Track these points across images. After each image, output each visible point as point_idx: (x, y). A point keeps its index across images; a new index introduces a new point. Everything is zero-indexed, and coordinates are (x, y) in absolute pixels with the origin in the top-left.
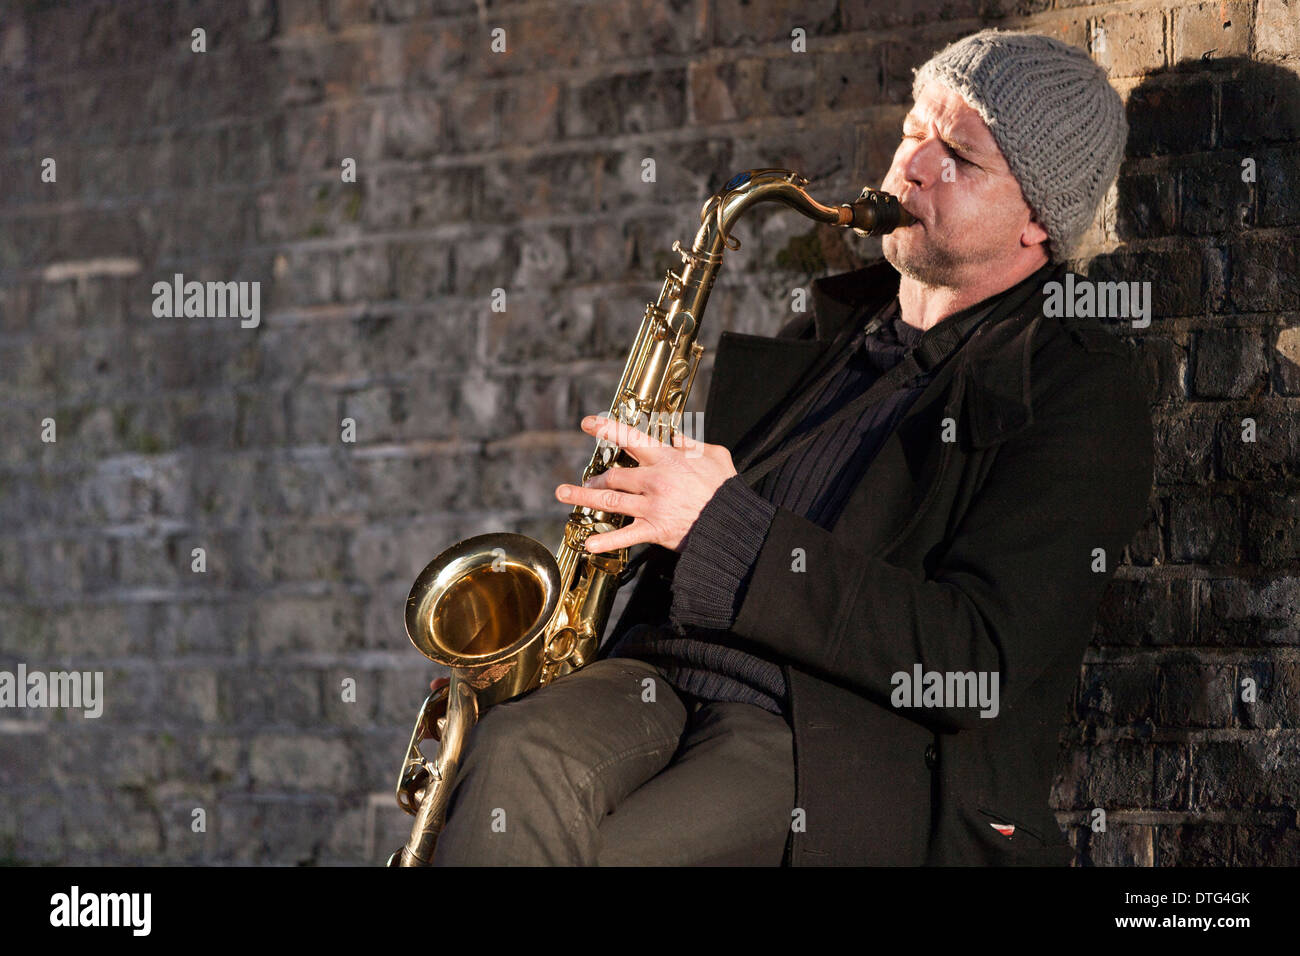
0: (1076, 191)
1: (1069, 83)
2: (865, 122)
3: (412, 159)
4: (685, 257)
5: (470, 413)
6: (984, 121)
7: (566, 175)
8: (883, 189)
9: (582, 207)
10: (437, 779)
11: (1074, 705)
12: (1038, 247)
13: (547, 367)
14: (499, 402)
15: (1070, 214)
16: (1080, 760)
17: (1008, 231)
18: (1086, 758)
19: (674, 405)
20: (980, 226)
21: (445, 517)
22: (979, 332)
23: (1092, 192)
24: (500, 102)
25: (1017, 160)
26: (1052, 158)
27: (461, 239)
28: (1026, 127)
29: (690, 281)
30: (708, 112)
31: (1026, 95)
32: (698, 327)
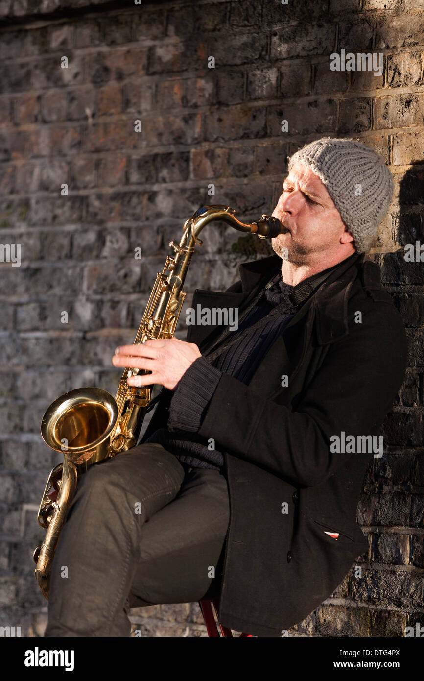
0: (368, 217)
1: (365, 164)
2: (277, 182)
3: (53, 191)
4: (176, 249)
5: (78, 318)
6: (322, 182)
7: (129, 202)
8: (272, 215)
9: (137, 218)
10: (58, 510)
11: (373, 474)
12: (349, 244)
13: (117, 296)
14: (93, 312)
15: (365, 228)
16: (375, 501)
17: (334, 236)
18: (378, 500)
19: (171, 322)
20: (320, 233)
21: (64, 368)
22: (321, 288)
23: (376, 218)
24: (97, 165)
25: (338, 201)
26: (356, 200)
27: (76, 231)
28: (343, 185)
29: (178, 261)
30: (200, 174)
31: (343, 170)
32: (183, 284)
